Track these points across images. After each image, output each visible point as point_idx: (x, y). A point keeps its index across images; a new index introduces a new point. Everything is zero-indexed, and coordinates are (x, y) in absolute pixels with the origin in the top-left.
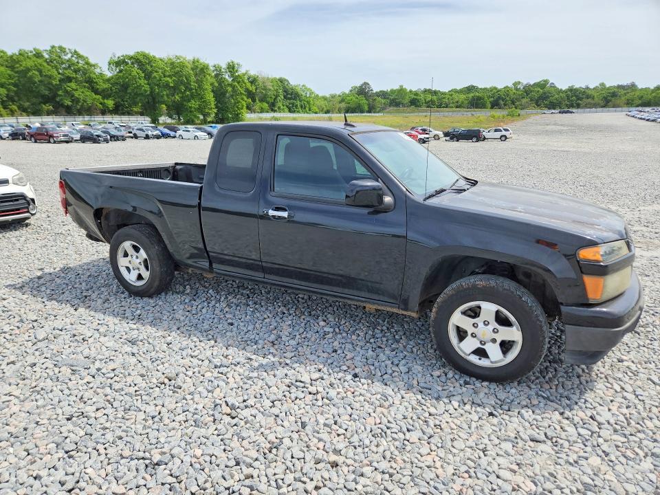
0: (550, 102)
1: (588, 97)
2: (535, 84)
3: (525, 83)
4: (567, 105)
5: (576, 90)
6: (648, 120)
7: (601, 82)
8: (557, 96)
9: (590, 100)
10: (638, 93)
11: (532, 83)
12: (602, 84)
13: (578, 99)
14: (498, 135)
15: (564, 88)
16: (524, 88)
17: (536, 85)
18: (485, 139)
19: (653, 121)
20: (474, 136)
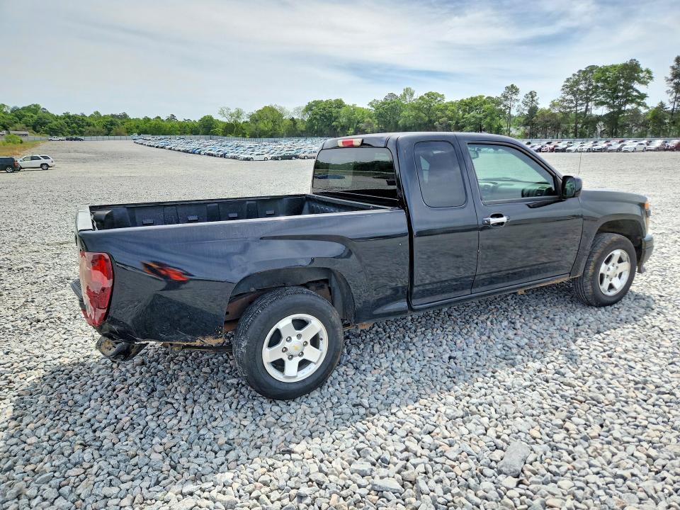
0: (50, 128)
1: (89, 125)
2: (23, 108)
3: (11, 106)
4: (69, 132)
5: (74, 117)
6: (157, 147)
7: (95, 110)
8: (55, 123)
9: (91, 128)
10: (133, 123)
11: (20, 107)
12: (97, 113)
13: (79, 126)
14: (37, 163)
15: (60, 114)
16: (12, 112)
17: (28, 109)
18: (21, 168)
19: (162, 148)
20: (7, 166)
